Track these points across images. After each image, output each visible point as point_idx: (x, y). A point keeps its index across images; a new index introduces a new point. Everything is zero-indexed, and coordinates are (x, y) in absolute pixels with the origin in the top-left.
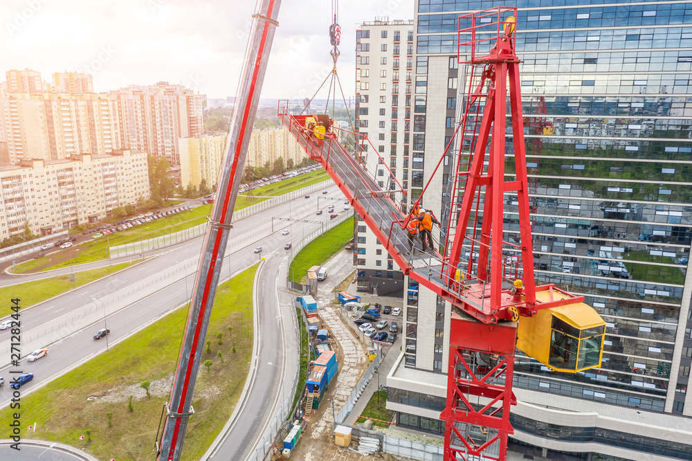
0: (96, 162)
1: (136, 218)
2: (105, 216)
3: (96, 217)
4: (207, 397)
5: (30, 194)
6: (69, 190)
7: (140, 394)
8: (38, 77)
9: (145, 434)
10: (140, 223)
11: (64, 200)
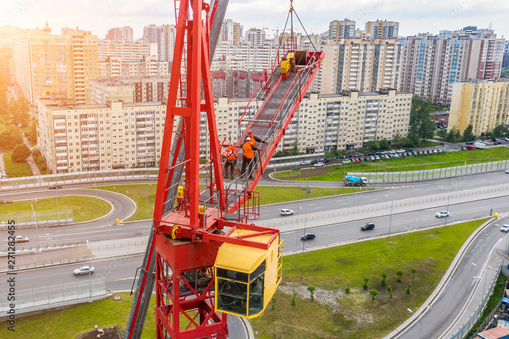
0: (362, 98)
1: (387, 152)
2: (361, 146)
3: (353, 146)
4: (359, 321)
5: (303, 119)
6: (334, 120)
7: (307, 295)
8: (353, 25)
9: (293, 326)
10: (387, 157)
11: (328, 128)
